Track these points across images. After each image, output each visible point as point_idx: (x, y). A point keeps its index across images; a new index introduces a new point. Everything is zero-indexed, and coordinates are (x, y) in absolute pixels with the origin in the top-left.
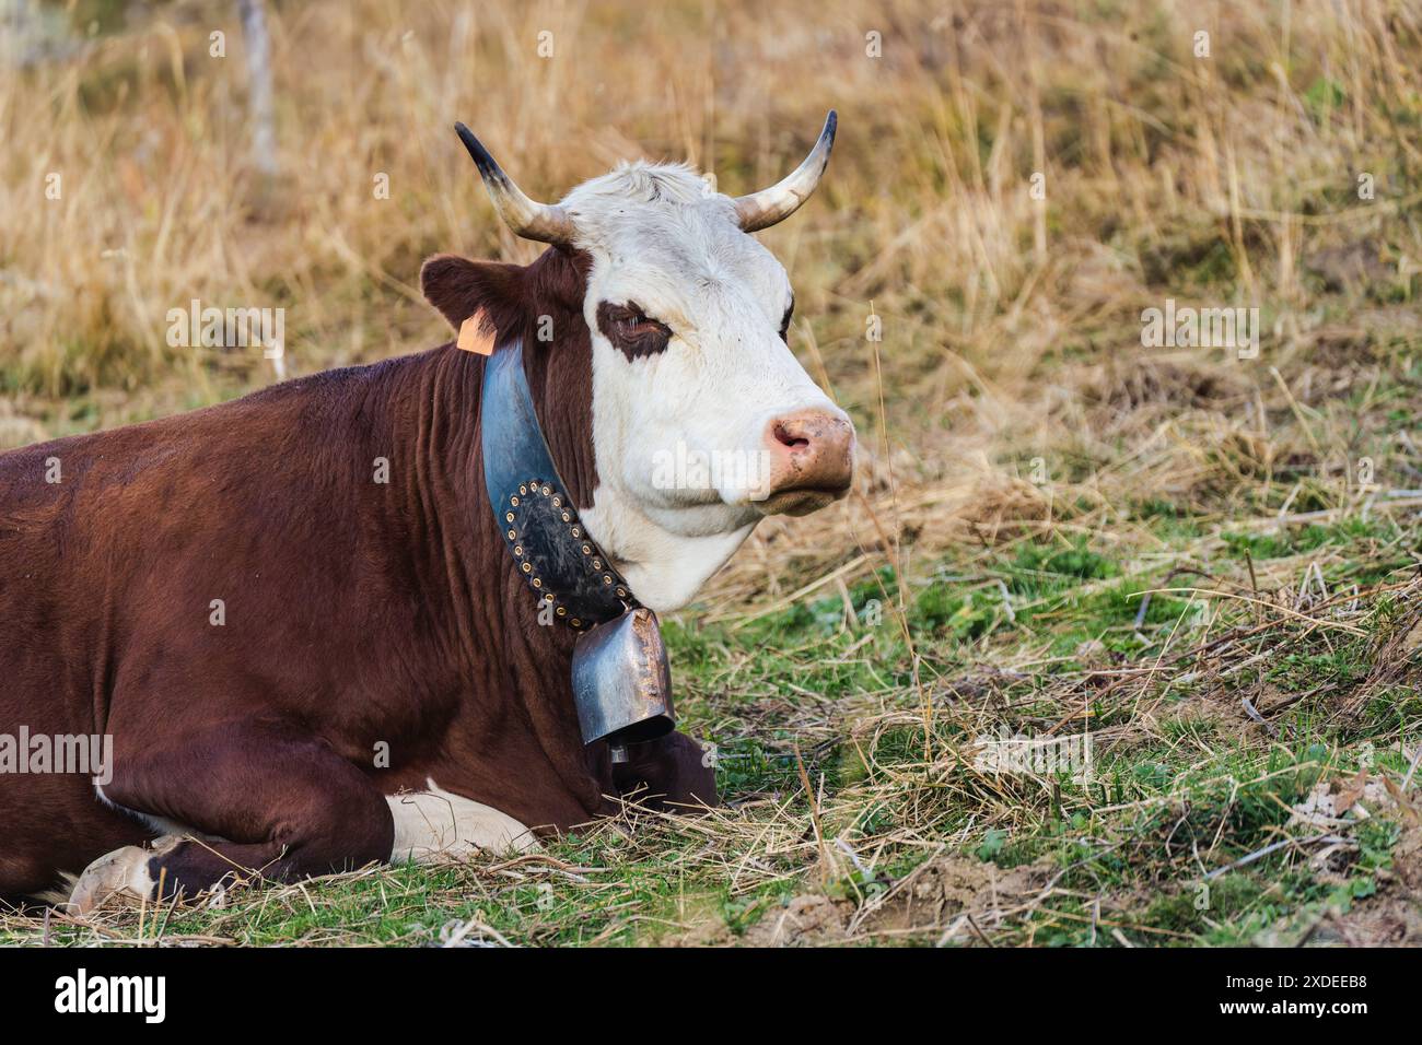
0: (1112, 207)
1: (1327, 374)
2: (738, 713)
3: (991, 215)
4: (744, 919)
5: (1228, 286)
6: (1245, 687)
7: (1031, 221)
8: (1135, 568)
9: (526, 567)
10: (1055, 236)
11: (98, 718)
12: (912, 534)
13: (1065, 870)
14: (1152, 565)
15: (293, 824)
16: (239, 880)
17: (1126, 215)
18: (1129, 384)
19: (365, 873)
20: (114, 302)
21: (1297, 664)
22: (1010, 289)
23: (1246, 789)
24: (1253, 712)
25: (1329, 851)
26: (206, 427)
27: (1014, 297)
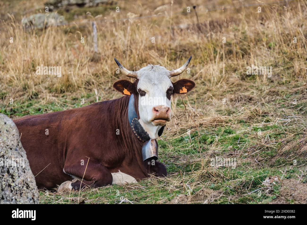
0: (236, 66)
1: (271, 97)
2: (171, 157)
3: (216, 67)
4: (171, 198)
5: (255, 81)
6: (256, 157)
7: (222, 69)
8: (238, 132)
9: (135, 132)
10: (226, 71)
11: (64, 159)
12: (201, 125)
13: (224, 191)
14: (241, 132)
15: (96, 178)
16: (86, 187)
17: (238, 68)
18: (238, 98)
19: (107, 187)
20: (69, 77)
21: (264, 153)
22: (219, 80)
23: (255, 178)
24: (257, 161)
25: (269, 190)
26: (83, 110)
27: (219, 82)
